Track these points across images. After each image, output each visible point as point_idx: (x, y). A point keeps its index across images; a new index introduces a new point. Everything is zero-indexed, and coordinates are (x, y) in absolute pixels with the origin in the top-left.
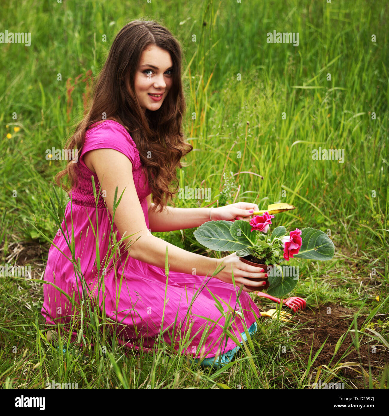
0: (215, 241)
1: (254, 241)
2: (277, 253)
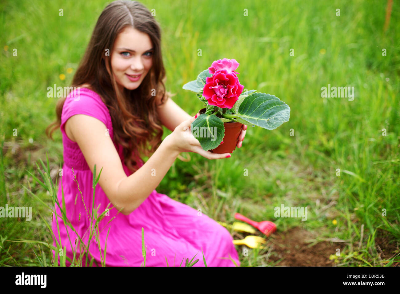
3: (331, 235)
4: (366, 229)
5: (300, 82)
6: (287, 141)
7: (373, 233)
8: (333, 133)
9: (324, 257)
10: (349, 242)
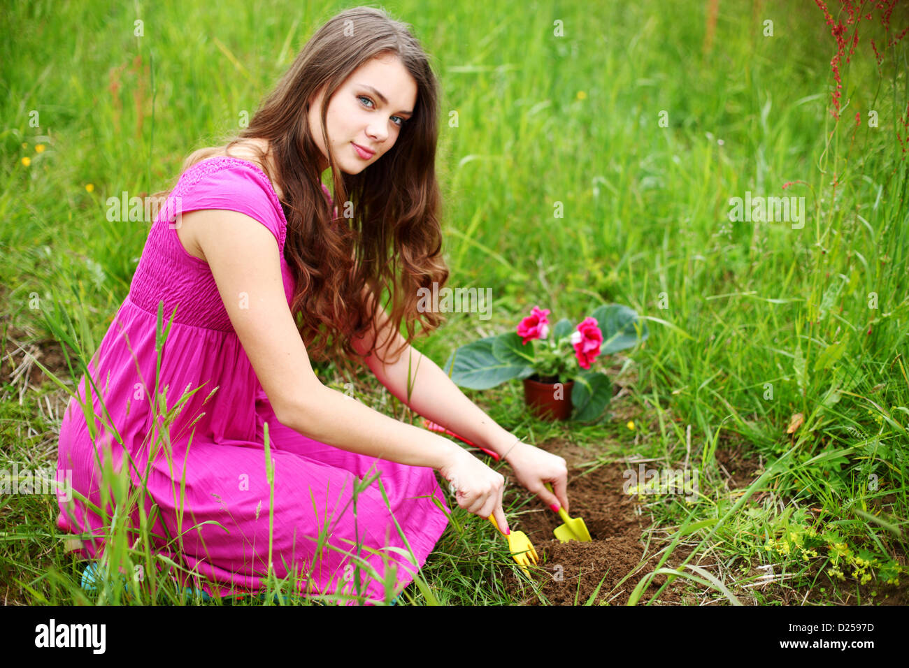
0: (479, 374)
1: (532, 355)
2: (572, 362)
3: (625, 452)
4: (698, 435)
5: (538, 156)
6: (519, 276)
7: (712, 440)
8: (615, 257)
9: (615, 494)
10: (664, 461)
